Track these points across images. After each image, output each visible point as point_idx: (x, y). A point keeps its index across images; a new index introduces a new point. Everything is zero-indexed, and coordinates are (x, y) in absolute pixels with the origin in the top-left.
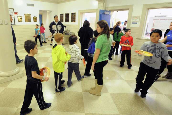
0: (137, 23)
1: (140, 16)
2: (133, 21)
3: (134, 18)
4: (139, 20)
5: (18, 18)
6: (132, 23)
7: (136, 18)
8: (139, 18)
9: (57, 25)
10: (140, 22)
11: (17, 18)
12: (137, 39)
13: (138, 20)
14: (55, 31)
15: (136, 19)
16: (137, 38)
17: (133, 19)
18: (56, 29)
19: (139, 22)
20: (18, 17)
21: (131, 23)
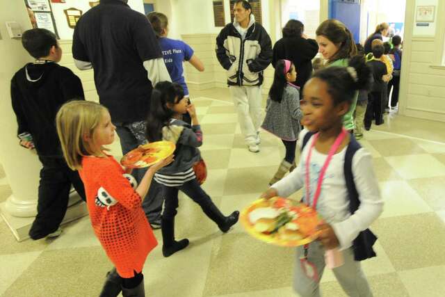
0: (428, 25)
1: (435, 6)
2: (420, 18)
3: (420, 10)
4: (434, 16)
5: (67, 16)
6: (418, 25)
7: (426, 10)
8: (433, 10)
9: (244, 38)
10: (434, 23)
11: (65, 16)
12: (431, 66)
13: (429, 17)
14: (234, 60)
15: (426, 13)
16: (430, 64)
17: (419, 12)
18: (237, 55)
19: (432, 22)
20: (65, 12)
21: (415, 24)
